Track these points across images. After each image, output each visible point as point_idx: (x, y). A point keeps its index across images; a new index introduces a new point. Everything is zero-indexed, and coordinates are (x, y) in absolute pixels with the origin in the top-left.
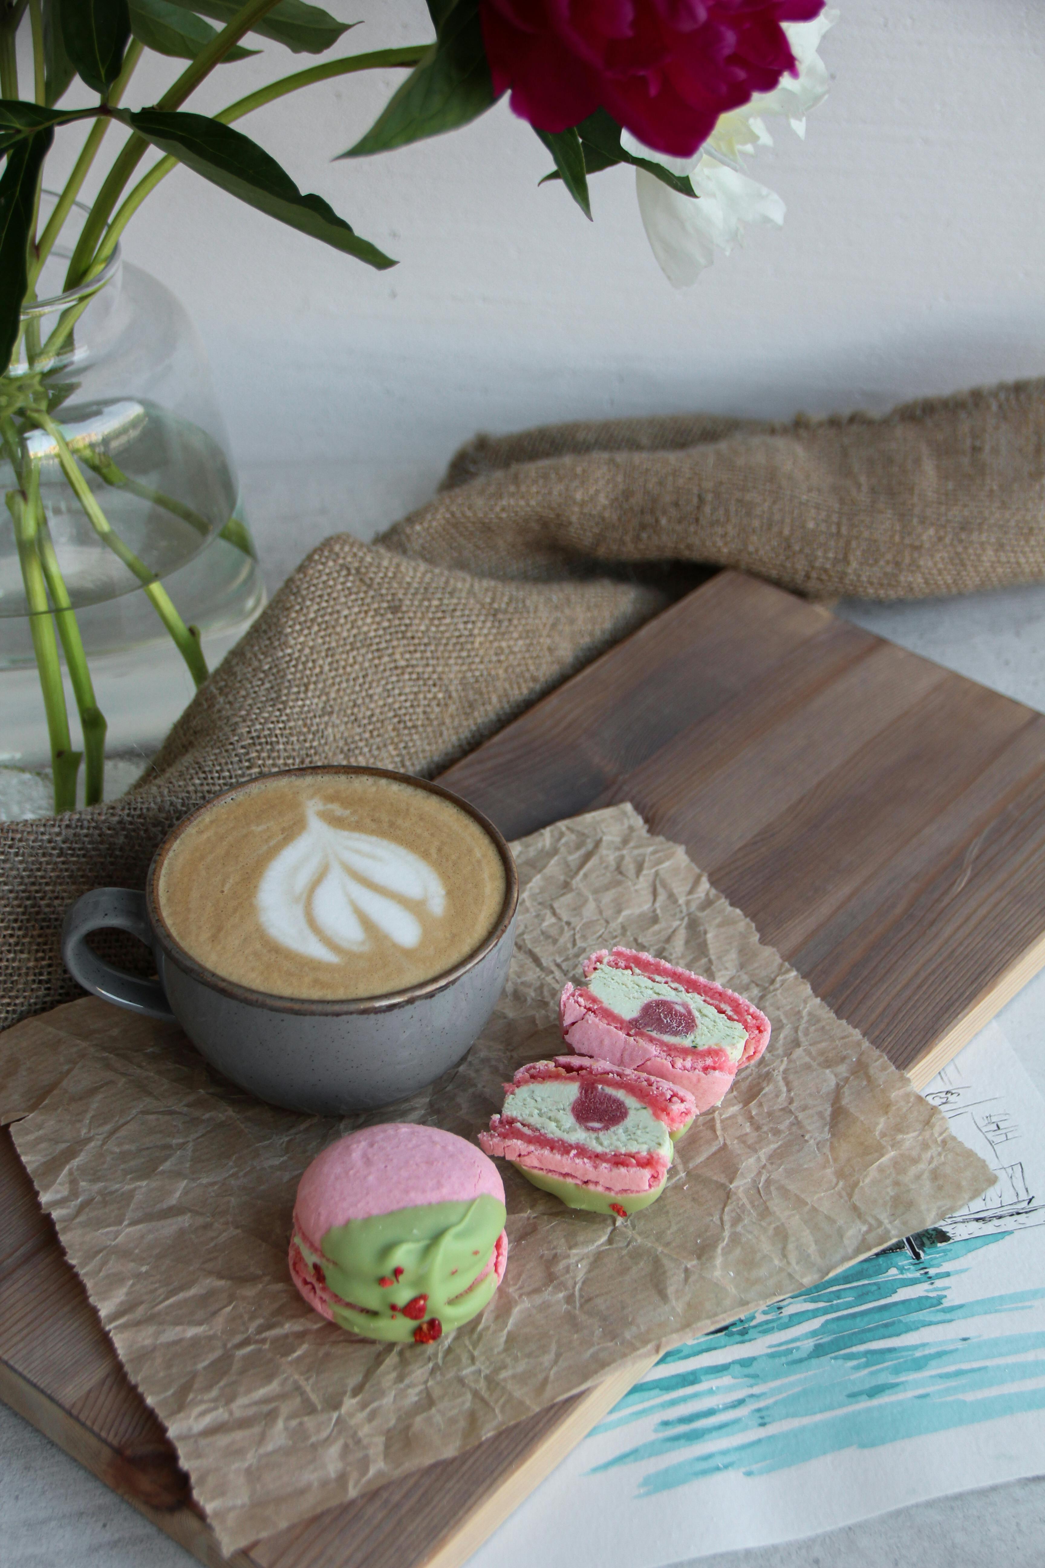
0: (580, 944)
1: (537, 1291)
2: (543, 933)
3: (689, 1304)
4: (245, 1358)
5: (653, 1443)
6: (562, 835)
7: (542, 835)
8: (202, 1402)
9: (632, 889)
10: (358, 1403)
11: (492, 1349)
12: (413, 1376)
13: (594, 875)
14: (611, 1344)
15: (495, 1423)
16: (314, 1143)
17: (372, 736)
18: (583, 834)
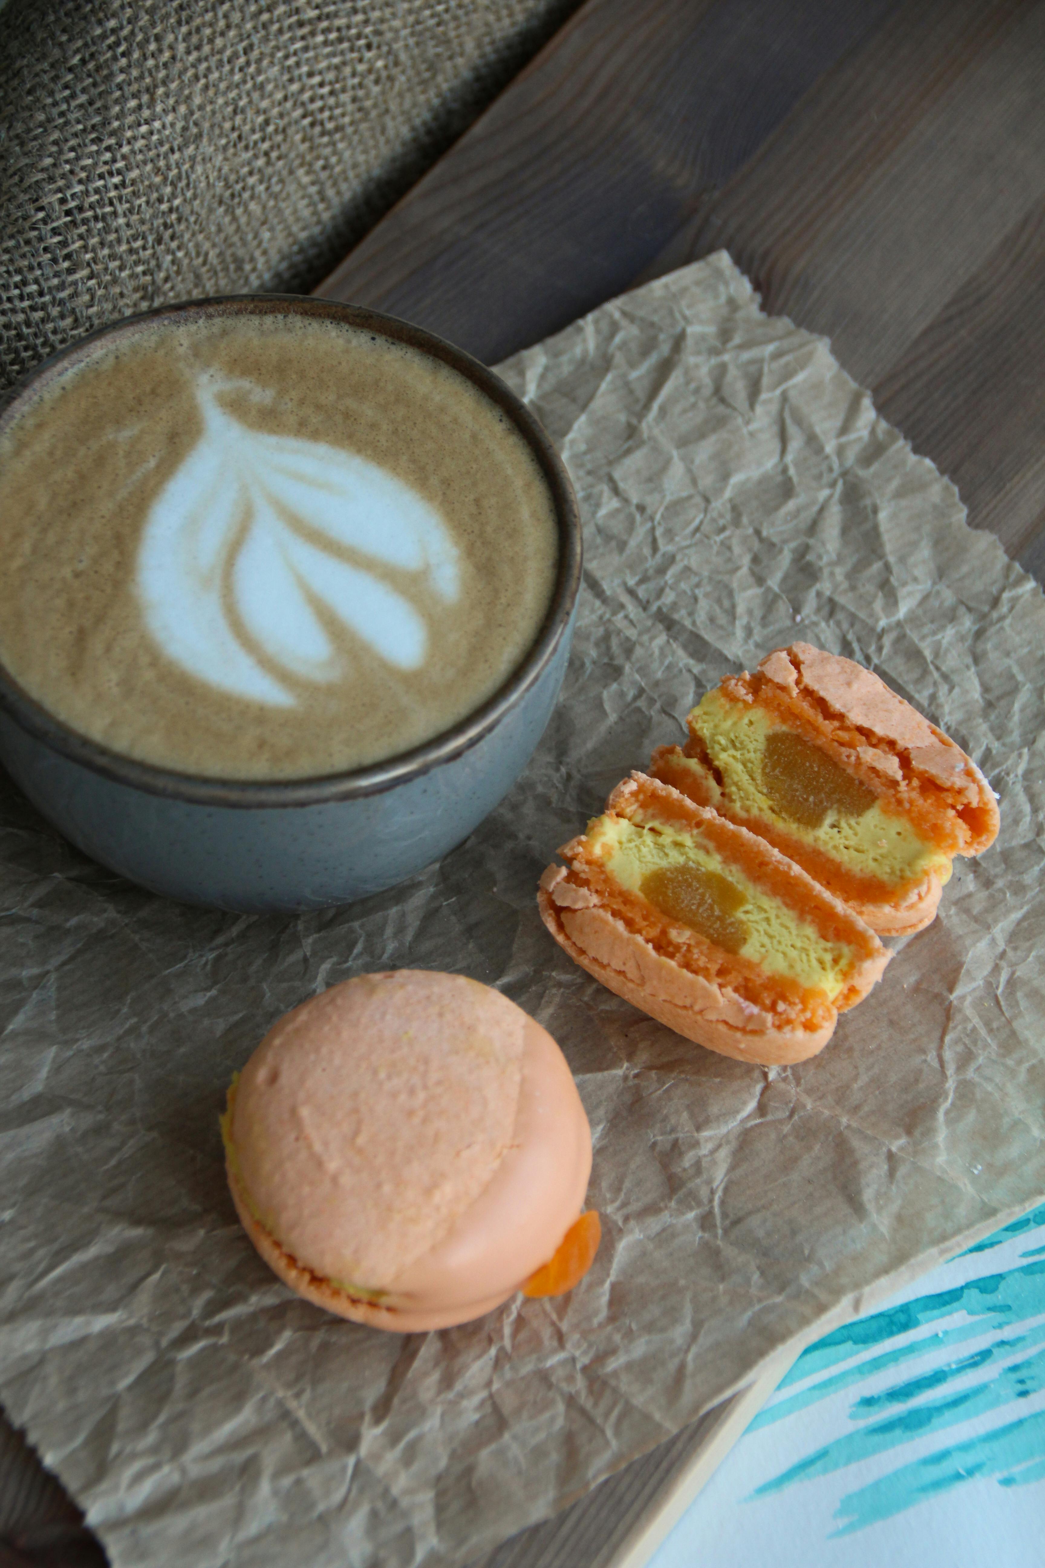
0: (665, 547)
1: (652, 1210)
2: (599, 530)
3: (900, 1219)
4: (193, 1363)
5: (850, 1437)
6: (615, 328)
7: (580, 330)
8: (134, 1456)
9: (745, 431)
10: (384, 1433)
11: (589, 1319)
12: (468, 1374)
13: (677, 409)
14: (779, 1299)
15: (606, 1457)
16: (259, 962)
17: (268, 163)
18: (652, 325)
